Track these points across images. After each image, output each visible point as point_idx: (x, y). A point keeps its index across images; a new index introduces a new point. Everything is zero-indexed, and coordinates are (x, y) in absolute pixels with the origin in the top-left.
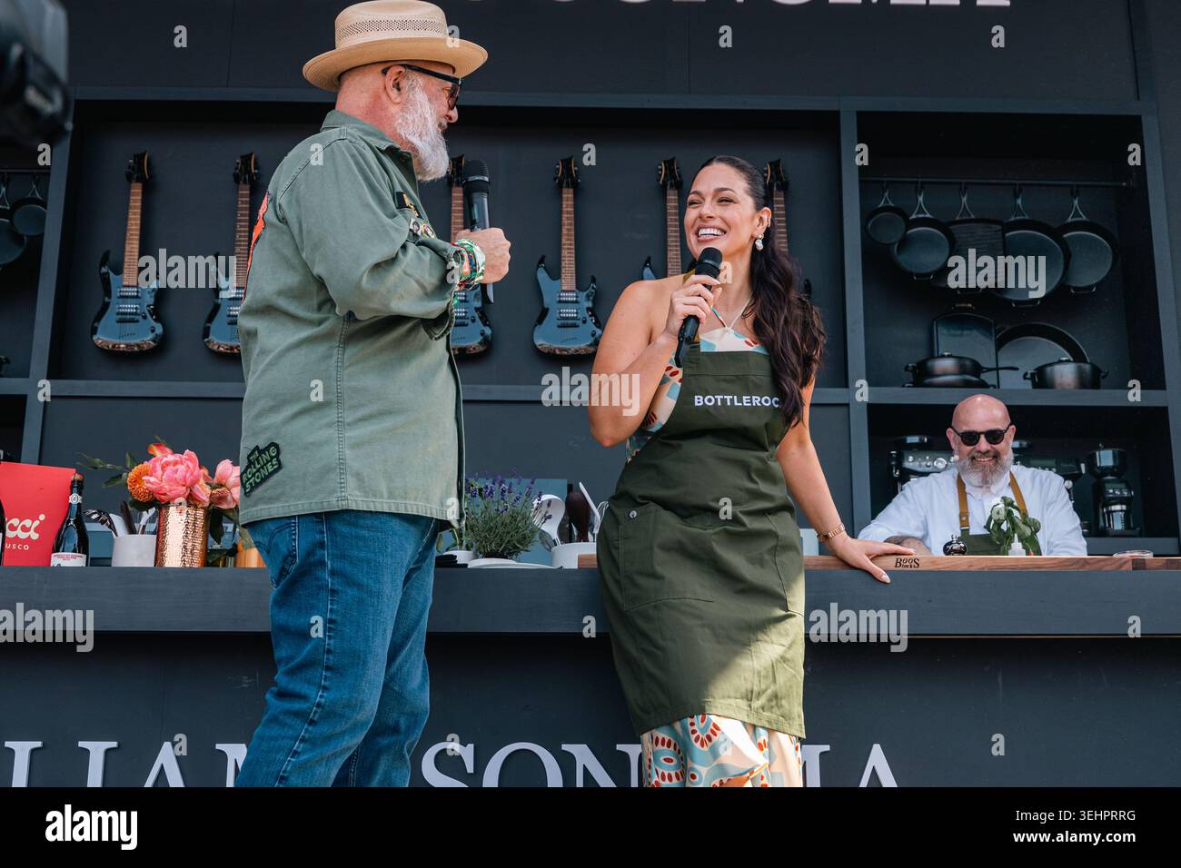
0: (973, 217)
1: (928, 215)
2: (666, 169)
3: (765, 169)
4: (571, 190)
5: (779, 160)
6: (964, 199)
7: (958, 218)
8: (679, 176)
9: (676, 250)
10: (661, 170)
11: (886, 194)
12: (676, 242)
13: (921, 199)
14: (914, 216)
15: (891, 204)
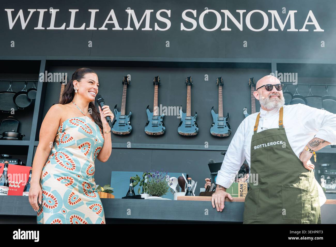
0: (313, 95)
1: (299, 95)
2: (219, 80)
3: (249, 80)
4: (190, 86)
5: (253, 78)
6: (310, 90)
7: (308, 96)
8: (223, 82)
9: (221, 104)
10: (217, 80)
11: (286, 88)
12: (221, 102)
13: (297, 89)
14: (294, 95)
15: (287, 91)
